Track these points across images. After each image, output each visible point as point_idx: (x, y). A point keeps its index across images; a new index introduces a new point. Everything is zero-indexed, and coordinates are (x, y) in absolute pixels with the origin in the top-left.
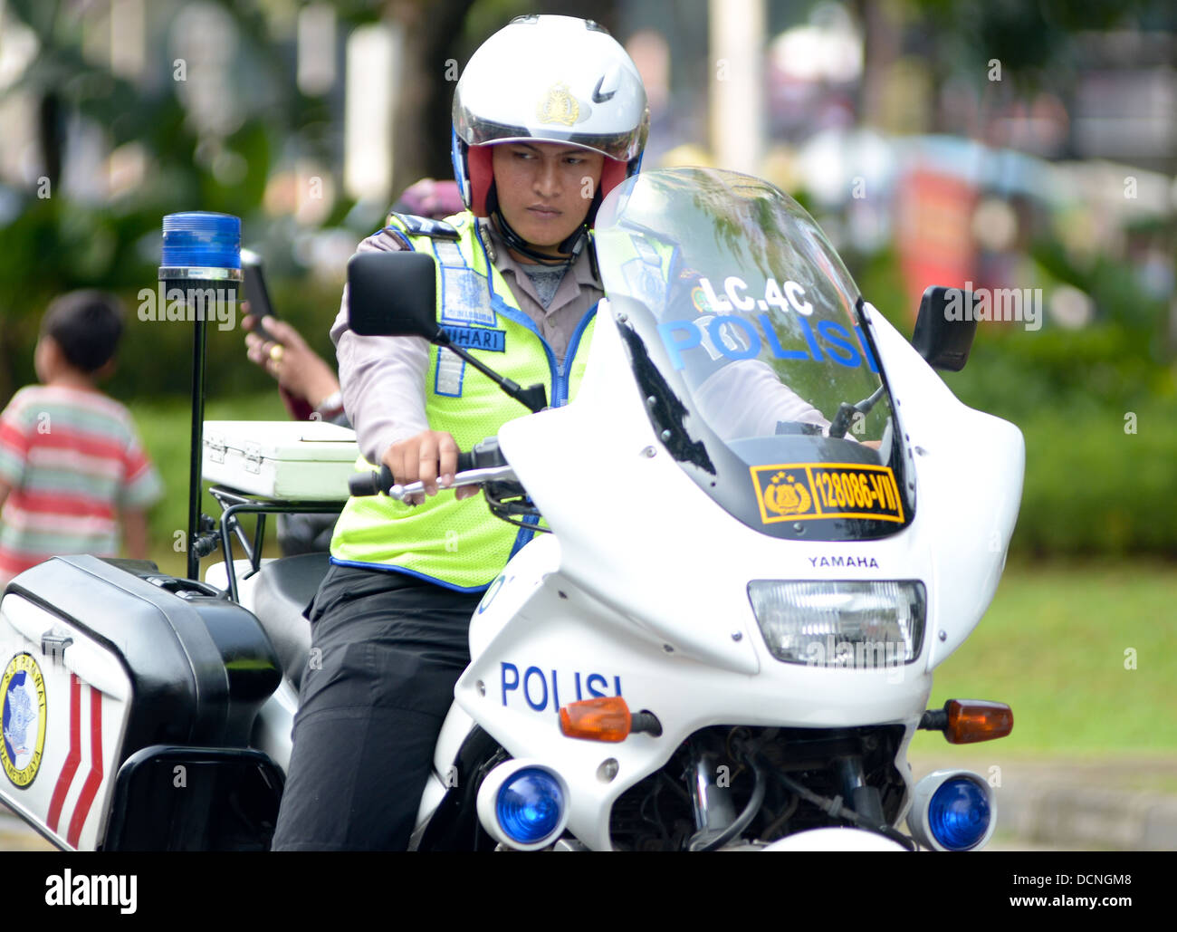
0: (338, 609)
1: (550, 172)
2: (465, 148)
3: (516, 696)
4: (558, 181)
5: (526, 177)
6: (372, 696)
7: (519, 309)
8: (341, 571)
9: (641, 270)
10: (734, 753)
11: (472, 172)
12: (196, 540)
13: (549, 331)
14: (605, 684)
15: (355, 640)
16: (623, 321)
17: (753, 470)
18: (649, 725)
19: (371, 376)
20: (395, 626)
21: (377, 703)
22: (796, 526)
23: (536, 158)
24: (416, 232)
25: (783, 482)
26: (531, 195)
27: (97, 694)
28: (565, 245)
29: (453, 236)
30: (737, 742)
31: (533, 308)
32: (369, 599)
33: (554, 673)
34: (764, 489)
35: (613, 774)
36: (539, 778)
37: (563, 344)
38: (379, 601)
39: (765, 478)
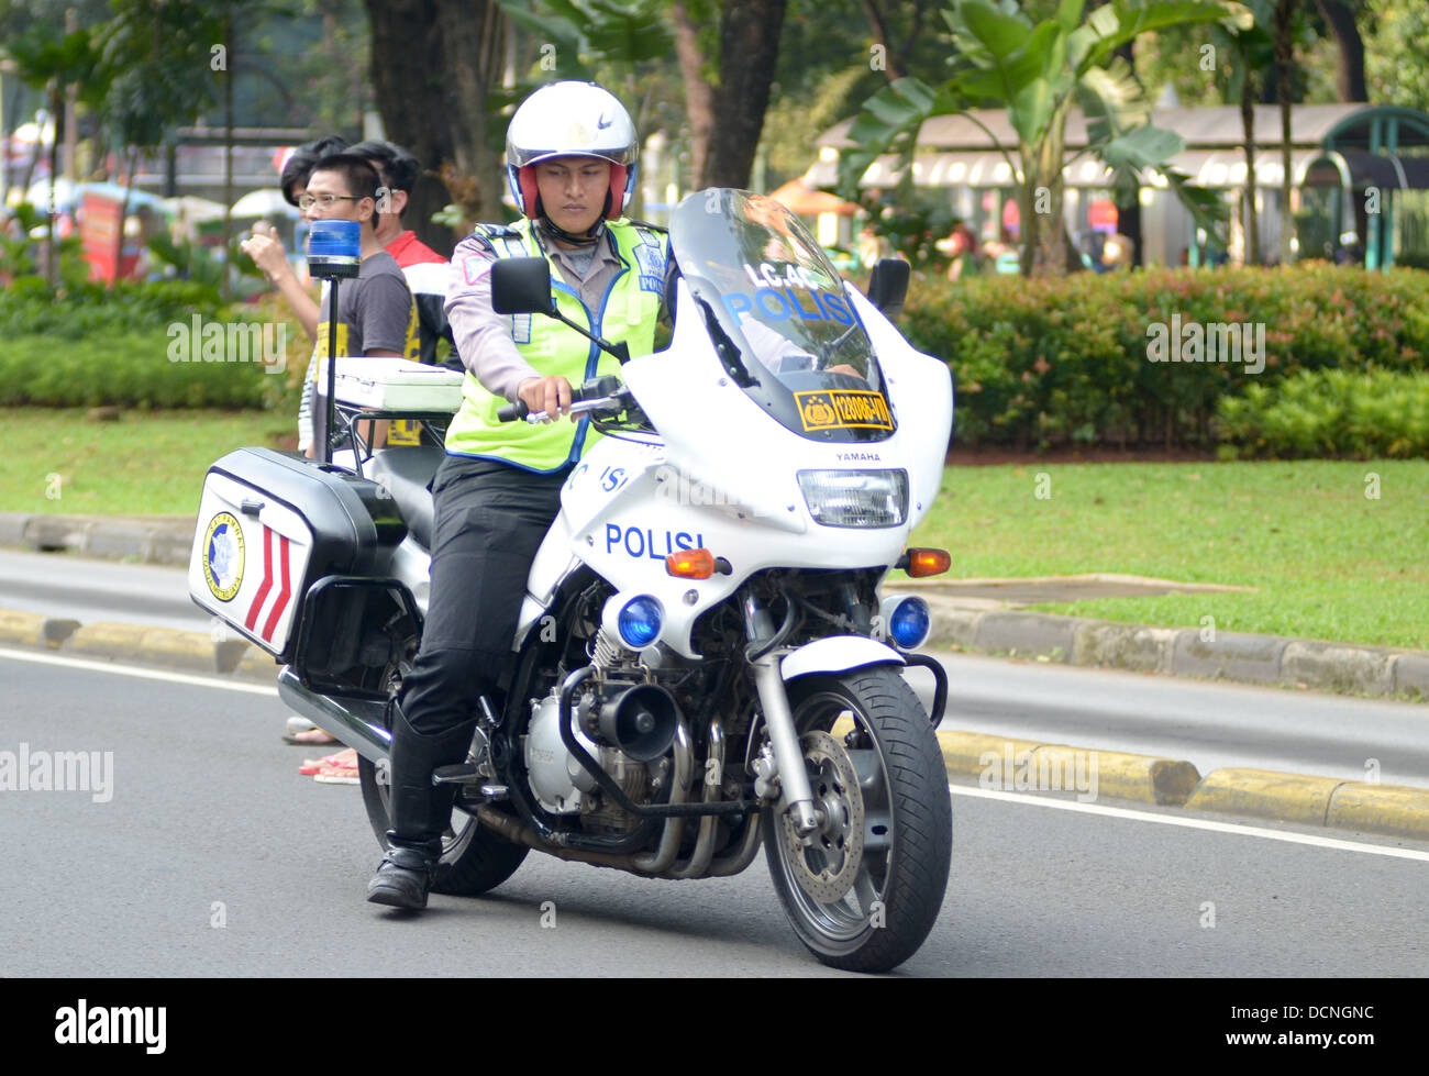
0: (457, 484)
1: (575, 180)
2: (517, 171)
3: (619, 547)
4: (582, 186)
5: (560, 187)
6: (487, 543)
7: (563, 281)
8: (455, 459)
9: (645, 251)
10: (770, 588)
11: (523, 188)
12: (332, 437)
13: (585, 294)
14: (690, 539)
15: (474, 505)
16: (696, 293)
17: (796, 395)
18: (724, 568)
19: (481, 338)
20: (500, 496)
21: (492, 548)
22: (827, 433)
23: (564, 173)
24: (494, 236)
25: (816, 403)
26: (563, 197)
27: (285, 541)
28: (591, 231)
29: (517, 236)
30: (773, 580)
31: (574, 280)
32: (479, 478)
33: (650, 532)
34: (804, 408)
35: (694, 601)
36: (645, 602)
37: (595, 303)
38: (487, 479)
39: (804, 400)
